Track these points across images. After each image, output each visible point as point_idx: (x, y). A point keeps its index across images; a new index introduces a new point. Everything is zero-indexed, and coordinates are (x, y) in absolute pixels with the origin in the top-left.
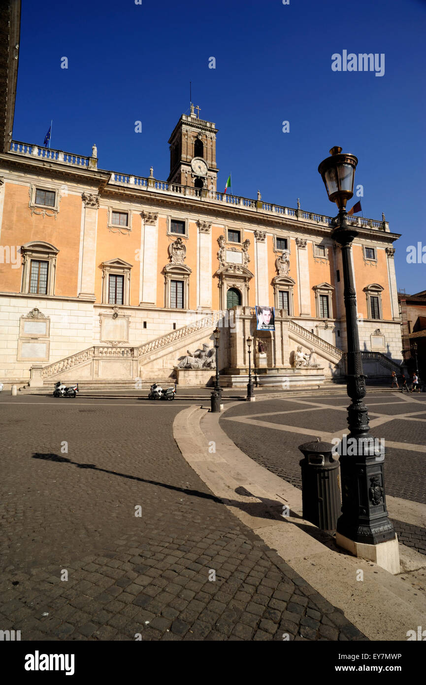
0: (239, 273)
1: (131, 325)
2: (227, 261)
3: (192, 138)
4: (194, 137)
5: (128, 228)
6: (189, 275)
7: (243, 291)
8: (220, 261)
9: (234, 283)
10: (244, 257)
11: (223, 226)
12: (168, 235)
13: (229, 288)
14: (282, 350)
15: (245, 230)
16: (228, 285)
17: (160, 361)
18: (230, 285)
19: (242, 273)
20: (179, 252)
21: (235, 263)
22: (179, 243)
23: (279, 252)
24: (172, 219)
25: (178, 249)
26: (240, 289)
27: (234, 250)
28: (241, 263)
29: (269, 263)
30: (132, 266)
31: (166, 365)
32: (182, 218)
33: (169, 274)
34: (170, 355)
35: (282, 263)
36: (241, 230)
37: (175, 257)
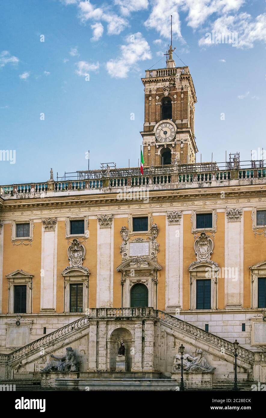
0: (144, 266)
1: (33, 331)
2: (131, 255)
3: (157, 98)
4: (160, 95)
5: (29, 238)
6: (88, 276)
7: (150, 286)
8: (123, 257)
9: (138, 278)
10: (151, 247)
11: (126, 216)
12: (67, 238)
13: (133, 284)
14: (143, 352)
15: (154, 214)
16: (131, 281)
17: (32, 365)
18: (132, 281)
19: (147, 266)
20: (76, 254)
21: (139, 255)
22: (75, 244)
23: (198, 232)
24: (71, 220)
25: (75, 251)
26: (145, 284)
27: (139, 241)
28: (148, 254)
29: (185, 249)
30: (34, 276)
31: (37, 369)
32: (81, 216)
33: (68, 278)
34: (41, 359)
35: (201, 245)
36: (149, 216)
37: (73, 260)
